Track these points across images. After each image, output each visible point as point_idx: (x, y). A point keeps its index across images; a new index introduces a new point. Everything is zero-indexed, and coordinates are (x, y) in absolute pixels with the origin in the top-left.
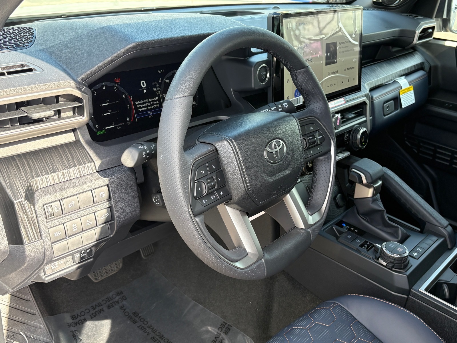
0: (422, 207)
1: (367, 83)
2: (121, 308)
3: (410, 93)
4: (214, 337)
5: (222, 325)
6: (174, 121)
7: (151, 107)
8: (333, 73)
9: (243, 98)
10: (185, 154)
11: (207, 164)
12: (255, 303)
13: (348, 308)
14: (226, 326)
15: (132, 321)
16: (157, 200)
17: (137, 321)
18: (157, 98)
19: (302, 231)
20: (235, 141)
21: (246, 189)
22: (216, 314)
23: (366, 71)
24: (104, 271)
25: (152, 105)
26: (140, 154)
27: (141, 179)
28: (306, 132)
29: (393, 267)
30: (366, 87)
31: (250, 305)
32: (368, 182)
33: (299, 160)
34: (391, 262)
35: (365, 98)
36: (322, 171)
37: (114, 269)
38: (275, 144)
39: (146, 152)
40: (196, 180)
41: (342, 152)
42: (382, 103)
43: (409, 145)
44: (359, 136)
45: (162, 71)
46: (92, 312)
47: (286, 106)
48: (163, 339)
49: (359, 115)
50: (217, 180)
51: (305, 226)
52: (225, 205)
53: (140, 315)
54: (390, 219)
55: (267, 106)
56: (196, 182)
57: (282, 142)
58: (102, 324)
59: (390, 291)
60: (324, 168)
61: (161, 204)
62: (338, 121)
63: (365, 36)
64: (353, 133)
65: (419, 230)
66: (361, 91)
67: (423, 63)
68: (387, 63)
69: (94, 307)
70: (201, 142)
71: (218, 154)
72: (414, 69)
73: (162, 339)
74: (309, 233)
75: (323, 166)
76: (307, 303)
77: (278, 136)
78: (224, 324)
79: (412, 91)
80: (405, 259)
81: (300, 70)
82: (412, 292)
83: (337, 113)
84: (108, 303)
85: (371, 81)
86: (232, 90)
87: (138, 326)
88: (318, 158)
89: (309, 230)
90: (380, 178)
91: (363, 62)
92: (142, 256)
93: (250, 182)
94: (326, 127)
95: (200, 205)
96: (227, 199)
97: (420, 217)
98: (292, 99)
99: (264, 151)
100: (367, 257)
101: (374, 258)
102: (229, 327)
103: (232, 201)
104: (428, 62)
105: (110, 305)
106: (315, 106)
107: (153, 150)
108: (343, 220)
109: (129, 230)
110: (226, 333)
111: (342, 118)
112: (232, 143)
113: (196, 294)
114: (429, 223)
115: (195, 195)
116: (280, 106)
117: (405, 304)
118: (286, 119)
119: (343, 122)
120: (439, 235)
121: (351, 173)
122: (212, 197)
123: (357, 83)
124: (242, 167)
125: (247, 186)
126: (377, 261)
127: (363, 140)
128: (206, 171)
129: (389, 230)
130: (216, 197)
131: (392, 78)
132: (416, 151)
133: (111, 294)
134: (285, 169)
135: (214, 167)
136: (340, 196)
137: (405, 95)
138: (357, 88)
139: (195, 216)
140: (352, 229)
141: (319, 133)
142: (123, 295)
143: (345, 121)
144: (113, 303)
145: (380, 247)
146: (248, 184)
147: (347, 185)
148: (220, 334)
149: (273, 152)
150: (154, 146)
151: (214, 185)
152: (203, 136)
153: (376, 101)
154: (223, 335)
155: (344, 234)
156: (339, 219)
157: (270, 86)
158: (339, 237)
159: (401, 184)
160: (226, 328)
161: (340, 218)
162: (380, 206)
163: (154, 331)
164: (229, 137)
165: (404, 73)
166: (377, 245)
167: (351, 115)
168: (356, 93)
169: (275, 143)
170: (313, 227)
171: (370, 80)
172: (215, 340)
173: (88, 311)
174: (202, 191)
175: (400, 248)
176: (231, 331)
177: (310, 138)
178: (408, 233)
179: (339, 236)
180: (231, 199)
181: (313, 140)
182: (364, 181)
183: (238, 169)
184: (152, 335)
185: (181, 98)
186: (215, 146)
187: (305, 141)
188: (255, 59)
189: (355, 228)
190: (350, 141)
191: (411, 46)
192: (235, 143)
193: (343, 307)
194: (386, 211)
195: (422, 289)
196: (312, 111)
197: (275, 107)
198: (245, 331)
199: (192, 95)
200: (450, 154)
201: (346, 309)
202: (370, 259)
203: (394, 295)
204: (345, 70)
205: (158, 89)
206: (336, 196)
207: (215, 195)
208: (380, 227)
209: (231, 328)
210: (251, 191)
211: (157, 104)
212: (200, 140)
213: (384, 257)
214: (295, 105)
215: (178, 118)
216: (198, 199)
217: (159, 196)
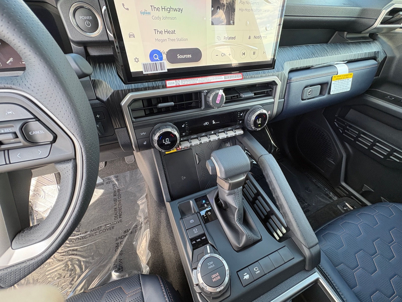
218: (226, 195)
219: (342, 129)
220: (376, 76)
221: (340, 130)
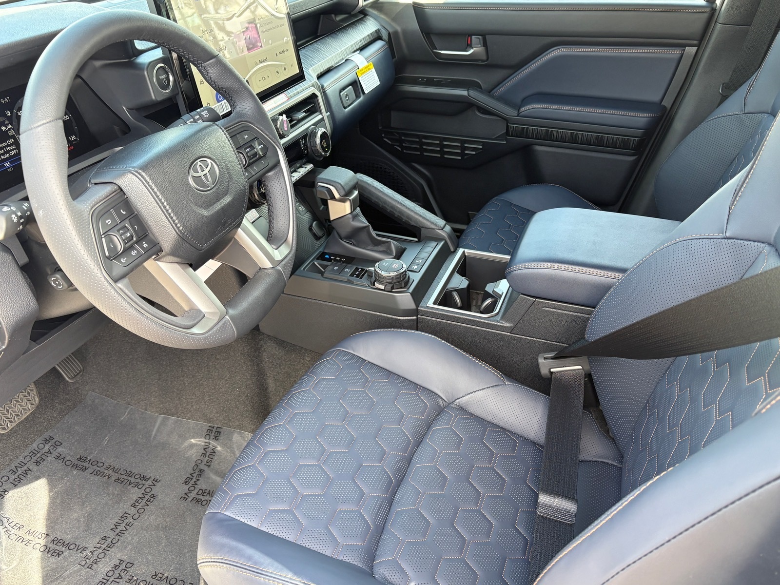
0: (412, 211)
1: (312, 68)
2: (57, 458)
3: (371, 73)
4: (203, 450)
5: (209, 431)
6: (43, 159)
7: (7, 156)
8: (261, 62)
9: (144, 117)
10: (75, 203)
11: (112, 210)
12: (243, 388)
13: (354, 351)
14: (214, 430)
15: (79, 469)
16: (57, 283)
17: (87, 467)
18: (11, 141)
19: (270, 271)
20: (144, 171)
21: (178, 231)
22: (197, 421)
23: (307, 53)
24: (13, 414)
25: (8, 152)
26: (9, 219)
27: (24, 259)
28: (240, 143)
29: (392, 288)
30: (311, 74)
31: (238, 392)
32: (342, 195)
33: (241, 179)
34: (389, 283)
35: (314, 88)
36: (276, 191)
37: (28, 408)
38: (200, 165)
39: (17, 215)
40: (102, 234)
41: (303, 166)
42: (338, 92)
43: (390, 143)
44: (318, 140)
45: (8, 99)
46: (12, 477)
47: (207, 114)
48: (133, 476)
49: (311, 112)
50: (134, 229)
51: (272, 265)
52: (155, 260)
53: (89, 458)
54: (378, 235)
55: (180, 121)
56: (103, 236)
57: (209, 161)
58: (34, 488)
59: (396, 317)
60: (278, 186)
61: (66, 286)
62: (285, 125)
63: (294, 4)
64: (310, 139)
65: (416, 240)
66: (305, 80)
67: (378, 30)
68: (332, 37)
69: (15, 470)
70: (95, 184)
71: (125, 194)
72: (368, 40)
73: (131, 477)
74: (279, 271)
75: (276, 184)
76: (307, 364)
77: (203, 154)
78: (210, 428)
79: (374, 70)
80: (403, 276)
81: (208, 62)
82: (420, 310)
83: (281, 114)
84: (34, 459)
85: (316, 65)
86: (124, 108)
87: (91, 472)
88: (267, 175)
89: (279, 268)
90: (354, 187)
91: (298, 44)
92: (67, 379)
93: (179, 221)
94: (266, 132)
95: (119, 266)
96: (155, 251)
97: (412, 223)
98: (214, 106)
99: (187, 177)
100: (362, 286)
101: (370, 285)
102: (218, 430)
103: (163, 253)
104: (384, 27)
105: (38, 460)
106: (243, 107)
107: (27, 211)
108: (325, 251)
109: (29, 337)
110: (216, 438)
111: (290, 121)
112: (140, 174)
113: (162, 405)
114: (424, 228)
115: (107, 254)
116: (198, 117)
117: (416, 326)
118: (207, 130)
119: (292, 127)
120: (438, 239)
121: (319, 189)
122: (134, 253)
123: (298, 71)
124: (163, 204)
125: (178, 228)
126: (374, 287)
127: (325, 145)
128: (113, 219)
129: (381, 248)
130: (138, 251)
131: (343, 57)
132: (400, 149)
133: (35, 445)
134: (225, 195)
135: (124, 213)
136: (316, 224)
137: (365, 76)
138: (299, 78)
139: (116, 281)
140: (338, 259)
141: (257, 141)
142: (54, 441)
143: (294, 123)
144: (42, 456)
145: (374, 269)
146: (179, 225)
147: (321, 209)
148: (209, 443)
149: (201, 176)
150: (26, 204)
151: (132, 236)
152: (96, 175)
153: (329, 91)
154: (213, 443)
155: (329, 267)
156: (320, 252)
157: (178, 94)
158: (324, 272)
159: (382, 190)
160: (215, 433)
161: (321, 250)
162: (363, 222)
163: (115, 470)
164: (133, 167)
165: (358, 47)
166: (370, 268)
167: (301, 115)
168: (300, 84)
169: (200, 163)
170: (283, 263)
171: (314, 63)
172: (205, 452)
173: (6, 478)
174: (115, 247)
175: (395, 264)
176: (222, 433)
177: (248, 150)
178: (403, 246)
179: (323, 270)
180: (161, 250)
181: (252, 152)
182: (337, 196)
183: (158, 207)
184: (115, 476)
185: (44, 125)
186: (117, 183)
187: (242, 155)
188: (144, 59)
189: (341, 256)
190: (309, 150)
191: (357, 9)
192: (143, 174)
193: (348, 352)
194: (372, 226)
195: (430, 303)
196: (241, 115)
197: (192, 120)
198: (241, 427)
199: (59, 119)
200: (438, 142)
201: (351, 353)
202: (365, 286)
203: (402, 320)
204: (277, 55)
205: (9, 127)
206: (311, 226)
207: (136, 249)
208: (370, 248)
209: (221, 430)
210: (185, 232)
211: (15, 149)
212: (93, 181)
213: (380, 279)
214: (221, 114)
215: (48, 153)
216: (114, 259)
217: (58, 276)
218: (351, 220)
219: (398, 144)
220: (393, 58)
221: (397, 147)
